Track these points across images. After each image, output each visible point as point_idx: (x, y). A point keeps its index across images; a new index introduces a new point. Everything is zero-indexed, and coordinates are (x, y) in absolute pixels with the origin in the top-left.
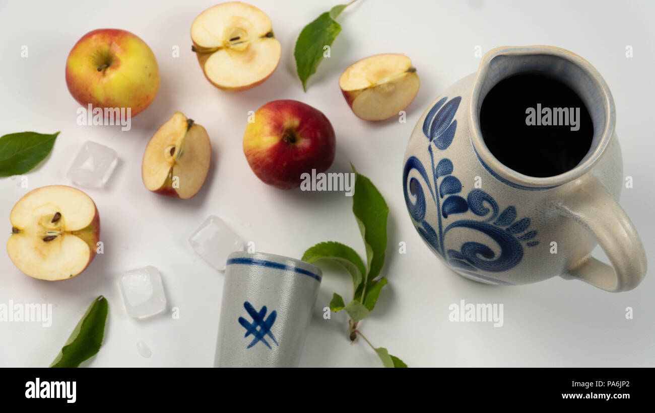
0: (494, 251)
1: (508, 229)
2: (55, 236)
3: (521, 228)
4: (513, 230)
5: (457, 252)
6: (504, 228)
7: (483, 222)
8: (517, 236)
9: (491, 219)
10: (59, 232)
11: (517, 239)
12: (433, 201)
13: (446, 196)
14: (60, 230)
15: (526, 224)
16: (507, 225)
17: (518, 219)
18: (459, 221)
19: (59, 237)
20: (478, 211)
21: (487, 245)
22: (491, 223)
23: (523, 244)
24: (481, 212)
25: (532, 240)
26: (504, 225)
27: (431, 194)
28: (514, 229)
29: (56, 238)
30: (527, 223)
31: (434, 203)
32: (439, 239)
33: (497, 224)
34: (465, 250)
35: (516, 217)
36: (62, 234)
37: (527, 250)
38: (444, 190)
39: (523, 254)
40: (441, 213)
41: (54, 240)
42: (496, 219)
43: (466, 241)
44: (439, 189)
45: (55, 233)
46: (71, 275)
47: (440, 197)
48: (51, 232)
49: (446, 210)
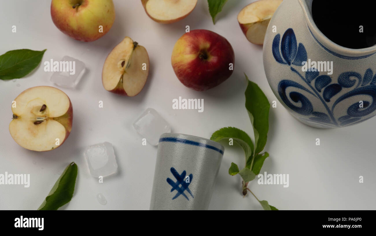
0: (368, 101)
1: (371, 83)
2: (42, 121)
4: (374, 82)
5: (346, 116)
7: (355, 89)
9: (359, 84)
10: (45, 118)
13: (323, 90)
14: (46, 117)
18: (339, 98)
20: (349, 85)
22: (360, 86)
26: (368, 83)
29: (43, 122)
31: (316, 98)
32: (329, 116)
35: (373, 73)
36: (47, 120)
38: (319, 87)
40: (325, 101)
41: (41, 123)
42: (362, 82)
43: (349, 106)
44: (315, 88)
45: (42, 118)
46: (53, 148)
47: (319, 93)
48: (39, 118)
49: (327, 97)
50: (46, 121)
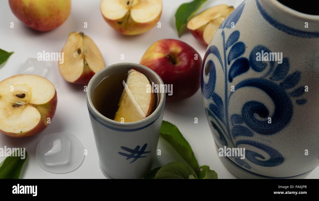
0: (269, 109)
1: (281, 84)
2: (21, 105)
3: (292, 83)
4: (286, 85)
5: (239, 115)
6: (278, 83)
7: (261, 78)
8: (289, 91)
9: (268, 73)
10: (25, 103)
11: (288, 94)
12: (222, 70)
13: (232, 62)
14: (26, 102)
15: (297, 79)
16: (282, 79)
17: (290, 72)
18: (242, 82)
19: (24, 106)
20: (257, 67)
21: (263, 103)
22: (268, 78)
23: (293, 100)
24: (260, 68)
25: (300, 98)
26: (278, 80)
27: (220, 65)
28: (287, 83)
29: (21, 106)
30: (297, 77)
31: (223, 72)
32: (224, 106)
33: (273, 78)
34: (245, 112)
35: (288, 70)
37: (296, 108)
38: (231, 57)
39: (292, 112)
40: (228, 79)
41: (19, 107)
42: (272, 73)
43: (247, 101)
44: (227, 58)
45: (22, 103)
46: (21, 132)
47: (227, 65)
48: (19, 102)
49: (232, 75)
50: (25, 105)
